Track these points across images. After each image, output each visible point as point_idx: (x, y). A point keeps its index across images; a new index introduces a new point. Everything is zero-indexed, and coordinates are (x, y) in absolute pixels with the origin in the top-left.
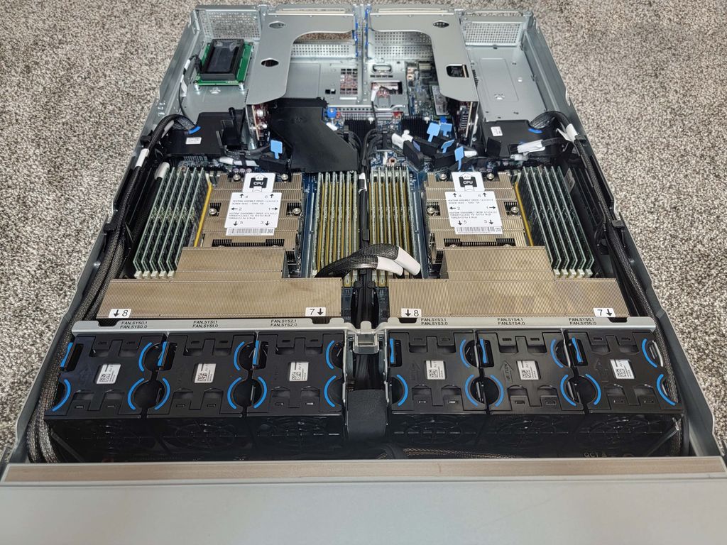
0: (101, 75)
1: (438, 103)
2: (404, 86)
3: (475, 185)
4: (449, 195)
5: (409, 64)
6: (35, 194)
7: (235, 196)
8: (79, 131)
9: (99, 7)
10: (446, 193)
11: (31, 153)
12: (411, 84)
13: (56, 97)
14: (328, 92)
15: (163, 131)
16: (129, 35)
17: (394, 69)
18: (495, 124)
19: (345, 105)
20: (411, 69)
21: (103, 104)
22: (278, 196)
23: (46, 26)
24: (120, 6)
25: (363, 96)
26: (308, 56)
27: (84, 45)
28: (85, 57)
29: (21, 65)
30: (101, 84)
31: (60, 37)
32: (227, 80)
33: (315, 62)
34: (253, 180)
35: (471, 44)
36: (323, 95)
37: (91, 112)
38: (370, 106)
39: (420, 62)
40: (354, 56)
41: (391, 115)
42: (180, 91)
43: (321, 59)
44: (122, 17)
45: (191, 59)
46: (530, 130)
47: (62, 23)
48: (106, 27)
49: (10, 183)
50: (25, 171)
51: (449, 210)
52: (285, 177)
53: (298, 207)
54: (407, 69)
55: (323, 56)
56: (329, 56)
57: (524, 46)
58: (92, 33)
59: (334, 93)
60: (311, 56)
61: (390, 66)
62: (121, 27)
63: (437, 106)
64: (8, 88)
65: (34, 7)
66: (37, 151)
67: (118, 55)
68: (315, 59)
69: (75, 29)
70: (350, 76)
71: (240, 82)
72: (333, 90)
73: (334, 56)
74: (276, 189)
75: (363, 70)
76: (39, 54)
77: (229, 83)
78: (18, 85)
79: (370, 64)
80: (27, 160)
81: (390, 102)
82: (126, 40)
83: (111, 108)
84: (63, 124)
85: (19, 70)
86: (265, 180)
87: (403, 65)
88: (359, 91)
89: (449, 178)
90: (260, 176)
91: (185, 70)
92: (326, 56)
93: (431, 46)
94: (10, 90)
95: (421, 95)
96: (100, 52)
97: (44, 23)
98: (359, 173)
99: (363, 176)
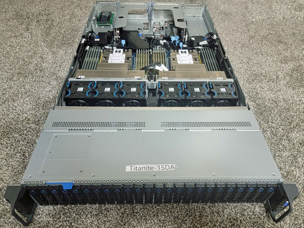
0: (63, 23)
1: (175, 33)
2: (164, 28)
3: (186, 53)
4: (177, 56)
5: (166, 22)
6: (45, 56)
7: (111, 55)
8: (57, 39)
9: (60, 4)
10: (177, 55)
11: (43, 45)
12: (166, 28)
13: (49, 29)
14: (139, 29)
15: (88, 35)
16: (71, 12)
17: (161, 23)
18: (193, 37)
19: (145, 33)
20: (167, 24)
21: (64, 32)
22: (124, 55)
23: (43, 9)
24: (67, 4)
25: (150, 30)
26: (132, 19)
27: (56, 15)
28: (57, 18)
29: (36, 20)
30: (63, 26)
31: (48, 12)
32: (107, 23)
33: (135, 21)
34: (116, 51)
35: (186, 15)
36: (137, 30)
37: (61, 34)
38: (153, 33)
39: (170, 21)
40: (147, 19)
41: (160, 36)
42: (92, 26)
43: (136, 20)
44: (68, 7)
45: (95, 17)
46: (204, 39)
47: (48, 8)
48: (63, 9)
49: (37, 52)
50: (41, 49)
51: (177, 59)
52: (126, 50)
53: (131, 58)
54: (165, 24)
55: (137, 19)
56: (139, 19)
57: (203, 16)
58: (58, 11)
59: (141, 29)
60: (133, 19)
61: (159, 22)
62: (68, 10)
63: (175, 34)
64: (32, 26)
65: (37, 3)
66: (44, 44)
67: (68, 18)
68: (135, 20)
69: (53, 10)
70: (146, 25)
71: (111, 24)
72: (140, 29)
73: (141, 19)
74: (123, 53)
75: (150, 23)
76: (41, 17)
77: (107, 24)
78: (36, 26)
79: (153, 22)
80: (41, 46)
81: (159, 32)
82: (70, 14)
83: (67, 33)
84: (52, 37)
85: (35, 21)
86: (120, 51)
87: (164, 22)
88: (149, 29)
89: (178, 51)
90: (118, 50)
91: (93, 20)
92: (138, 19)
93: (173, 16)
94: (33, 27)
95: (170, 30)
96: (62, 17)
97: (42, 8)
98: (149, 50)
99: (151, 50)
